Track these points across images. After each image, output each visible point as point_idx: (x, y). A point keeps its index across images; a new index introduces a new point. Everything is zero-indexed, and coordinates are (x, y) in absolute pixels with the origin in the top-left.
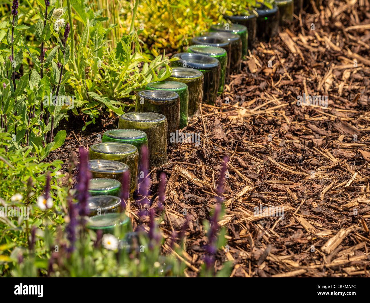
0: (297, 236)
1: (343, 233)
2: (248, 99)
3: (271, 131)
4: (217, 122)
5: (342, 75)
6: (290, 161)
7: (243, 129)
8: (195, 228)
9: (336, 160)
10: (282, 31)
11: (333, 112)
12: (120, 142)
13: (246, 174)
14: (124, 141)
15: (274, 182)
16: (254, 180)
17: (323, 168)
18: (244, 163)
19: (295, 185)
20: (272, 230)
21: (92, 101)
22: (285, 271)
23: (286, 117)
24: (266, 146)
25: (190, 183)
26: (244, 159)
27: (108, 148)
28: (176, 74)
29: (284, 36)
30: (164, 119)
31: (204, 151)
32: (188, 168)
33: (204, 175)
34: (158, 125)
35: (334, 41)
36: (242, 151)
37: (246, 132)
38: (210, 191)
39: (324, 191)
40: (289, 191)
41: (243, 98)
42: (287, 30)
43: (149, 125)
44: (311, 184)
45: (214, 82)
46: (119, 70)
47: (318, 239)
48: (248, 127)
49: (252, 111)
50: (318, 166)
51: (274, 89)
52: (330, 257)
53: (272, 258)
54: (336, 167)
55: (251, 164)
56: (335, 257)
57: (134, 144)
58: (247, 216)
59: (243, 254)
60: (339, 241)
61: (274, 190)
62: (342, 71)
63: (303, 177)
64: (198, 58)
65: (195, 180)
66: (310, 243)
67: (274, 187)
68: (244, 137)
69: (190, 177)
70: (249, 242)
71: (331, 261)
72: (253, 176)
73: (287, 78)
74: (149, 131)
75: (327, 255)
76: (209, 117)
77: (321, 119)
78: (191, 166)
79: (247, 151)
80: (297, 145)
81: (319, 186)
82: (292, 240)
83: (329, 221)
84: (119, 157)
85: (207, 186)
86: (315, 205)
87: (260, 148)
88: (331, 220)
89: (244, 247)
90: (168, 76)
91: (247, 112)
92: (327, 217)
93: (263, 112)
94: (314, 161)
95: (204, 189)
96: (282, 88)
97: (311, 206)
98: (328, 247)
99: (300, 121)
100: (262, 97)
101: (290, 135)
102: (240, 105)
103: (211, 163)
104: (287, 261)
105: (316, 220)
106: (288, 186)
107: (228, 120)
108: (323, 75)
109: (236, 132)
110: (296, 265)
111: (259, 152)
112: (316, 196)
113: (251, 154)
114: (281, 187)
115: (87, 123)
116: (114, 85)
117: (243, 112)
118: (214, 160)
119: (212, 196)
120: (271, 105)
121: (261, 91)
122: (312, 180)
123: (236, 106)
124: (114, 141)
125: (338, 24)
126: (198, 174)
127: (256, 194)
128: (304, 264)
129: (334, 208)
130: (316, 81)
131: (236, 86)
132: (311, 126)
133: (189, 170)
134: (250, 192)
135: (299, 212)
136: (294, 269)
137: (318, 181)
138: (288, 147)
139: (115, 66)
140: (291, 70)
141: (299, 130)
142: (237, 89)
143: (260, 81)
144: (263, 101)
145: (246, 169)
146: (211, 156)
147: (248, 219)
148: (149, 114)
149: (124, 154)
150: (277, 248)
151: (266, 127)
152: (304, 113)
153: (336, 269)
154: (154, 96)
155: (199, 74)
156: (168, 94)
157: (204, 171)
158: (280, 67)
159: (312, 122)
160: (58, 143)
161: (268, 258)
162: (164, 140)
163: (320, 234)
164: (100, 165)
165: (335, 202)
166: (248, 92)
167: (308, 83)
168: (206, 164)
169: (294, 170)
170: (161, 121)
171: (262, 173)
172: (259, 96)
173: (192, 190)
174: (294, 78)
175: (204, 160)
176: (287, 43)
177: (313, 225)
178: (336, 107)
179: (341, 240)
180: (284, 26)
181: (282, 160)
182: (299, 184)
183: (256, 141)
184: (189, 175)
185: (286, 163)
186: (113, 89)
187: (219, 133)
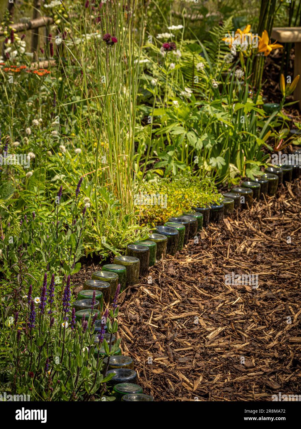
0: (195, 329)
1: (220, 329)
2: (194, 253)
3: (202, 271)
4: (171, 264)
5: (252, 244)
6: (206, 288)
7: (186, 269)
8: (140, 320)
9: (231, 290)
10: (226, 218)
11: (240, 264)
12: (111, 271)
13: (179, 294)
14: (113, 271)
15: (193, 299)
16: (183, 297)
17: (224, 293)
18: (180, 288)
19: (205, 301)
20: (183, 325)
21: (106, 249)
22: (182, 347)
23: (212, 264)
24: (196, 279)
25: (148, 296)
26: (181, 286)
27: (102, 274)
28: (153, 237)
29: (225, 220)
30: (138, 261)
31: (159, 279)
32: (149, 288)
33: (157, 292)
34: (134, 264)
35: (254, 225)
36: (182, 281)
37: (187, 271)
38: (157, 301)
39: (219, 306)
40: (200, 305)
41: (192, 252)
42: (228, 218)
43: (128, 263)
44: (214, 302)
45: (175, 242)
46: (122, 233)
47: (206, 331)
48: (190, 268)
49: (195, 260)
50: (221, 292)
51: (211, 249)
52: (209, 342)
53: (177, 340)
54: (231, 294)
55: (184, 288)
56: (213, 342)
57: (118, 273)
58: (171, 316)
59: (163, 336)
60: (217, 333)
61: (191, 303)
62: (252, 242)
63: (211, 297)
64: (168, 229)
65: (151, 295)
66: (202, 333)
67: (192, 302)
68: (186, 273)
69: (148, 293)
70: (167, 331)
71: (210, 344)
72: (183, 295)
73: (220, 244)
74: (128, 267)
75: (209, 340)
76: (168, 261)
77: (231, 267)
78: (151, 287)
79: (184, 281)
80: (214, 280)
81: (218, 303)
82: (191, 331)
83: (216, 322)
84: (107, 279)
85: (157, 299)
86: (212, 313)
87: (192, 280)
88: (217, 322)
89: (164, 333)
90: (147, 238)
91: (192, 260)
92: (216, 320)
93: (201, 261)
94: (220, 289)
95: (154, 300)
96: (215, 248)
97: (210, 313)
98: (210, 336)
99: (220, 267)
100: (203, 253)
101: (212, 275)
102: (190, 256)
103: (162, 286)
104: (185, 342)
105: (209, 321)
106: (201, 302)
107: (179, 264)
108: (240, 243)
109: (182, 270)
110: (189, 344)
111: (192, 282)
112: (214, 309)
113: (186, 283)
114: (197, 302)
115: (103, 260)
116: (119, 240)
117: (189, 260)
118: (164, 284)
119: (158, 304)
120: (207, 257)
121: (203, 249)
122: (215, 299)
123: (187, 257)
124: (108, 271)
125: (259, 216)
126: (153, 291)
127: (181, 305)
128: (193, 344)
129: (221, 316)
130: (236, 247)
131: (190, 246)
132: (224, 270)
133: (149, 289)
134: (179, 304)
135: (202, 316)
136: (188, 346)
137: (217, 300)
138: (209, 281)
139: (121, 231)
140: (223, 239)
141: (218, 272)
142: (191, 247)
143: (204, 244)
144: (203, 255)
145: (181, 291)
146: (163, 282)
147: (171, 318)
148: (131, 257)
149: (110, 278)
150: (182, 334)
151: (199, 269)
152: (224, 263)
153: (210, 348)
154: (136, 248)
155: (165, 238)
156: (144, 247)
157: (157, 290)
158: (217, 237)
159: (226, 268)
160: (77, 269)
161: (175, 340)
162: (137, 272)
163: (208, 329)
164: (95, 283)
165: (223, 312)
166: (196, 249)
167: (231, 247)
168: (159, 287)
169: (207, 294)
170: (136, 261)
171: (189, 294)
172: (201, 252)
173: (148, 300)
174: (224, 244)
175: (159, 285)
176: (227, 224)
177: (206, 324)
178: (243, 261)
179: (218, 333)
180: (227, 215)
181: (202, 288)
182: (207, 301)
183: (192, 276)
184: (147, 291)
185: (204, 289)
186: (119, 242)
187: (172, 271)
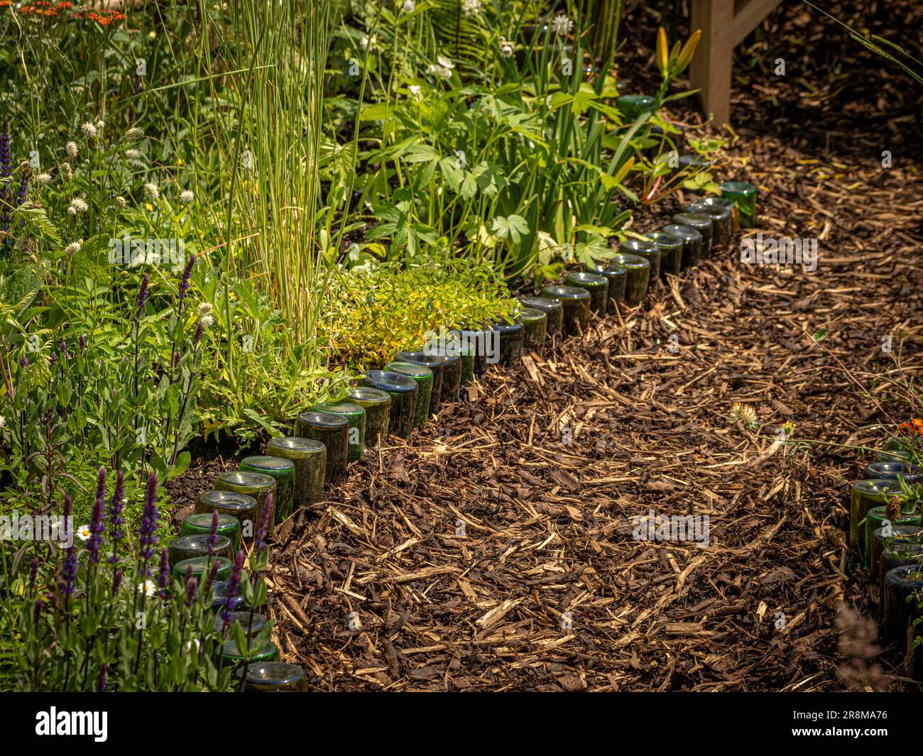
0: (451, 605)
1: (507, 604)
2: (453, 434)
3: (470, 474)
4: (399, 457)
5: (586, 413)
6: (479, 513)
7: (434, 468)
8: (324, 583)
9: (537, 516)
10: (528, 353)
11: (557, 458)
12: (260, 472)
13: (417, 524)
14: (265, 471)
15: (448, 537)
16: (425, 532)
17: (518, 524)
18: (418, 510)
19: (475, 542)
20: (423, 595)
21: (249, 421)
22: (421, 645)
23: (493, 459)
24: (456, 492)
25: (345, 529)
26: (422, 506)
27: (239, 478)
28: (358, 395)
29: (527, 360)
30: (321, 449)
31: (371, 492)
32: (347, 511)
33: (365, 521)
34: (313, 455)
35: (591, 371)
36: (422, 495)
37: (435, 473)
38: (366, 541)
39: (507, 553)
40: (464, 549)
41: (449, 431)
42: (534, 354)
43: (301, 454)
44: (495, 543)
45: (409, 408)
46: (287, 385)
47: (477, 609)
48: (442, 467)
49: (454, 448)
50: (512, 521)
51: (493, 425)
52: (482, 634)
53: (409, 628)
54: (534, 525)
55: (429, 512)
56: (491, 634)
57: (274, 476)
58: (397, 575)
59: (377, 620)
60: (501, 614)
61: (444, 546)
62: (586, 408)
63: (489, 533)
64: (393, 378)
65: (352, 526)
66: (466, 614)
67: (446, 542)
68: (433, 479)
69: (346, 521)
70: (386, 608)
71: (484, 637)
72: (425, 528)
73: (513, 412)
74: (299, 463)
75: (481, 630)
76: (393, 451)
77: (537, 464)
78: (352, 509)
79: (429, 496)
80: (496, 494)
81: (504, 546)
82: (442, 609)
83: (500, 589)
84: (250, 489)
85: (364, 535)
86: (491, 568)
87: (447, 494)
88: (502, 588)
89: (380, 612)
90: (344, 397)
91: (447, 449)
92: (499, 584)
93: (468, 450)
94: (510, 514)
95: (359, 537)
96: (501, 422)
97: (486, 569)
98: (483, 621)
99: (511, 464)
100: (473, 432)
101: (493, 482)
102: (442, 440)
103: (377, 507)
104: (426, 633)
105: (483, 585)
106: (465, 543)
107: (417, 457)
108: (559, 412)
109: (423, 471)
110: (437, 639)
111: (446, 499)
112: (494, 558)
113: (434, 500)
114: (456, 543)
115: (242, 447)
116: (280, 402)
117: (441, 449)
118: (381, 503)
119: (367, 548)
120: (483, 442)
121: (473, 424)
122: (499, 538)
123: (437, 441)
124: (253, 471)
125: (605, 351)
126: (356, 518)
127: (420, 550)
128: (445, 638)
129: (513, 575)
130: (549, 419)
131: (444, 416)
132: (522, 472)
133: (347, 514)
134: (415, 546)
135: (467, 576)
136: (433, 643)
137: (504, 540)
138: (485, 496)
139: (284, 380)
140: (520, 402)
141: (506, 476)
142: (446, 420)
143: (477, 413)
144: (473, 437)
145: (420, 517)
146: (379, 498)
147: (397, 578)
148: (306, 441)
149: (258, 486)
150: (422, 616)
151: (464, 469)
152: (521, 456)
153: (485, 648)
154: (318, 419)
155: (386, 397)
156: (337, 417)
157: (365, 516)
158: (507, 397)
159: (525, 468)
160: (181, 467)
161: (403, 627)
162: (320, 475)
163: (481, 605)
164: (222, 497)
165: (516, 566)
166: (457, 425)
167: (537, 420)
168: (371, 509)
169: (481, 524)
170: (317, 450)
171: (438, 524)
172: (470, 431)
173: (344, 539)
174: (522, 412)
175: (370, 503)
176: (529, 369)
177: (477, 592)
178: (564, 452)
179: (504, 613)
180: (530, 348)
181: (470, 511)
182: (480, 541)
183: (446, 485)
184: (343, 518)
185: (475, 514)
186: (279, 408)
187: (400, 472)
